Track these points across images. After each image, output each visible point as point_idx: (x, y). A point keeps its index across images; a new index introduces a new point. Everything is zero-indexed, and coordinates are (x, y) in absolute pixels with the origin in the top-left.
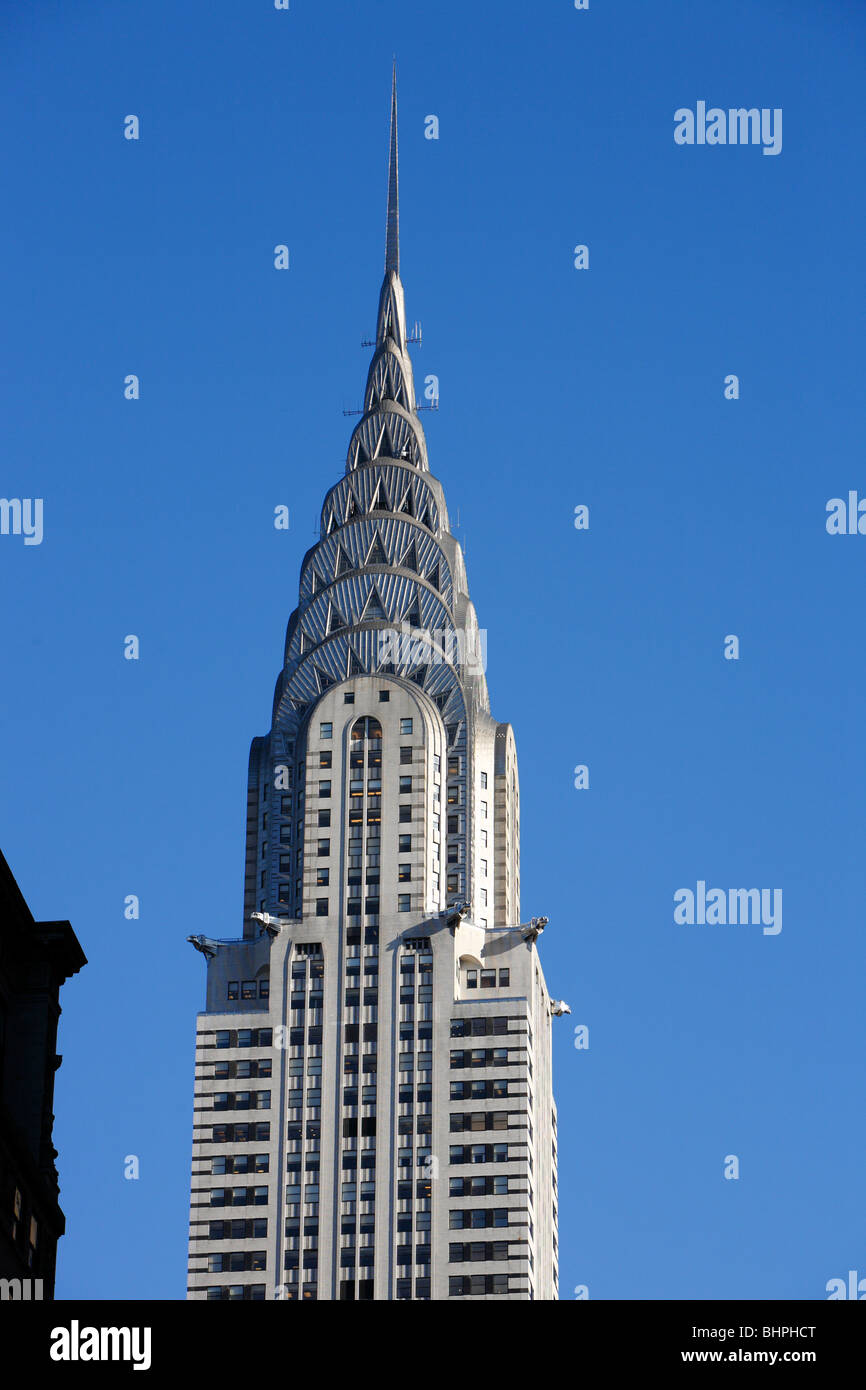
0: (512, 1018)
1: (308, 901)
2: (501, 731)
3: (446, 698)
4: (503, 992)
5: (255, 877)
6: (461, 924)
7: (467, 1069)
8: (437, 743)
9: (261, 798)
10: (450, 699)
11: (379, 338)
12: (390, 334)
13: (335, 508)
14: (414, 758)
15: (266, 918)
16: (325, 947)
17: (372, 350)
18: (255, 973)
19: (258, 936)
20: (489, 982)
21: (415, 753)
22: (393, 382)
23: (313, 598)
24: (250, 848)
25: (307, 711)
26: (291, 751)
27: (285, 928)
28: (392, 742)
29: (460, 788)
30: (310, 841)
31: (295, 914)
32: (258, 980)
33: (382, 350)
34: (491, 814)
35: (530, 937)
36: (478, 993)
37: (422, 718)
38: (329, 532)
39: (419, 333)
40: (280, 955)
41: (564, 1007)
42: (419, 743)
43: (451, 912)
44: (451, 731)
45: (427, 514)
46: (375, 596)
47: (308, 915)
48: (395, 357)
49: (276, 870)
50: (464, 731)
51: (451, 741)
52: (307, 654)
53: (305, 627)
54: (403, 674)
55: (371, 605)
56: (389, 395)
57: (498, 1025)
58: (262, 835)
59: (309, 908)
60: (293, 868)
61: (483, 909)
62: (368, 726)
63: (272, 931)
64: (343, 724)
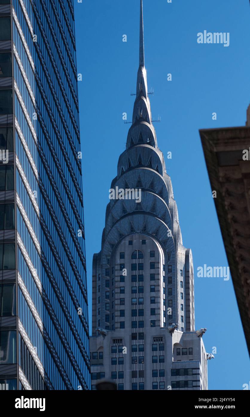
0: (194, 369)
1: (117, 323)
14: (155, 267)
15: (101, 329)
21: (155, 265)
25: (115, 246)
27: (108, 332)
30: (117, 299)
31: (112, 328)
41: (212, 356)
42: (157, 261)
47: (117, 328)
49: (104, 309)
58: (98, 294)
59: (117, 325)
62: (138, 255)
63: (104, 334)
64: (129, 252)
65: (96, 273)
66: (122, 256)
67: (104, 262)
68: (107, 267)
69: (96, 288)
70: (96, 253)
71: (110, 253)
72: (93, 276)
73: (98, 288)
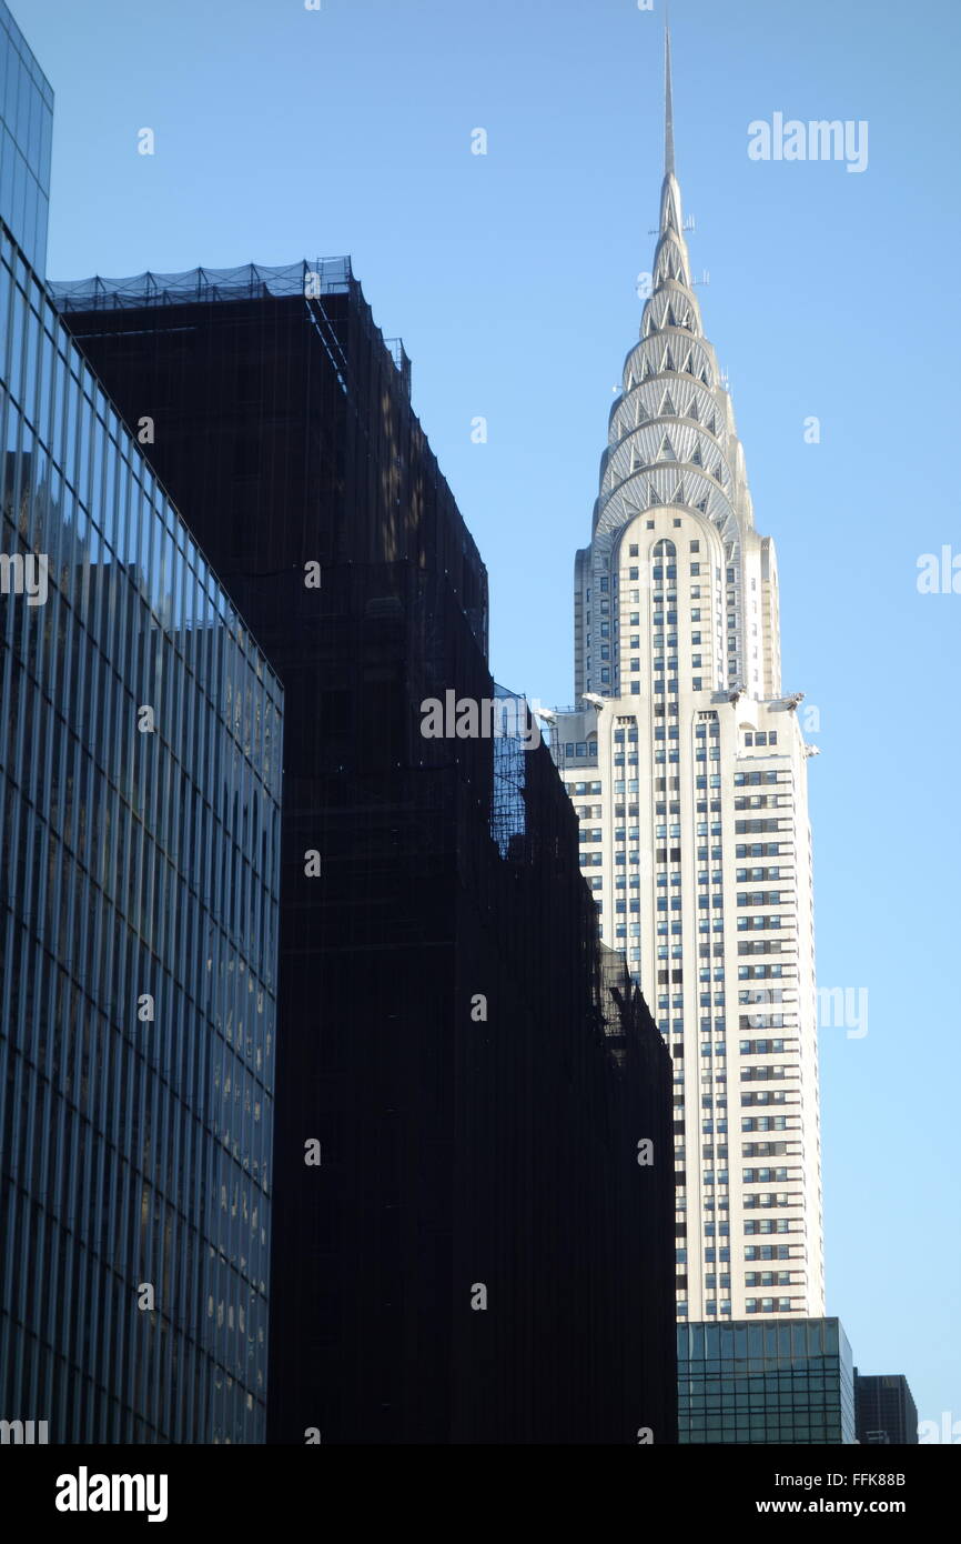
0: (780, 772)
1: (625, 683)
2: (765, 543)
3: (723, 522)
4: (772, 749)
5: (582, 661)
6: (740, 699)
7: (747, 811)
8: (716, 558)
9: (585, 599)
10: (727, 523)
11: (661, 228)
12: (670, 225)
13: (633, 369)
14: (701, 571)
15: (594, 697)
16: (638, 719)
17: (655, 239)
18: (586, 735)
19: (585, 709)
20: (761, 741)
21: (701, 568)
22: (674, 264)
23: (619, 444)
24: (578, 638)
25: (619, 533)
26: (607, 565)
27: (607, 703)
28: (684, 559)
29: (736, 592)
30: (625, 637)
31: (615, 693)
32: (588, 742)
33: (664, 238)
34: (760, 612)
35: (792, 706)
36: (754, 750)
37: (707, 540)
38: (629, 388)
39: (692, 223)
40: (605, 725)
41: (815, 750)
42: (705, 560)
43: (733, 691)
44: (728, 549)
45: (704, 374)
46: (667, 442)
47: (625, 694)
48: (675, 244)
49: (599, 658)
50: (737, 548)
51: (728, 557)
52: (617, 488)
53: (615, 465)
54: (690, 504)
55: (665, 449)
56: (672, 276)
57: (771, 778)
58: (587, 629)
59: (626, 689)
60: (612, 655)
61: (755, 686)
62: (667, 548)
63: (599, 707)
64: (647, 544)
65: (582, 587)
66: (634, 552)
67: (598, 564)
68: (603, 575)
69: (581, 616)
70: (582, 548)
71: (610, 547)
72: (576, 594)
73: (585, 617)
